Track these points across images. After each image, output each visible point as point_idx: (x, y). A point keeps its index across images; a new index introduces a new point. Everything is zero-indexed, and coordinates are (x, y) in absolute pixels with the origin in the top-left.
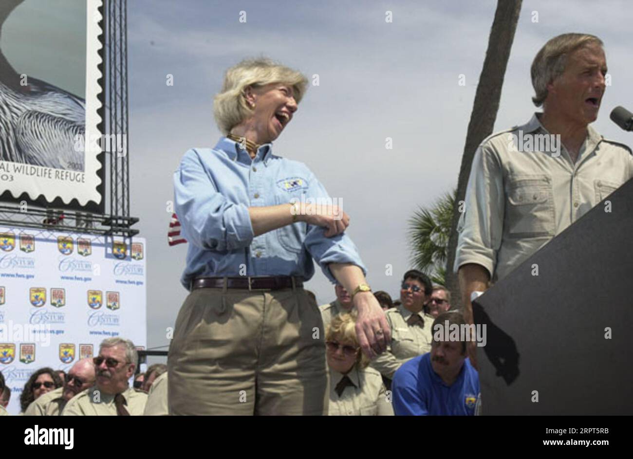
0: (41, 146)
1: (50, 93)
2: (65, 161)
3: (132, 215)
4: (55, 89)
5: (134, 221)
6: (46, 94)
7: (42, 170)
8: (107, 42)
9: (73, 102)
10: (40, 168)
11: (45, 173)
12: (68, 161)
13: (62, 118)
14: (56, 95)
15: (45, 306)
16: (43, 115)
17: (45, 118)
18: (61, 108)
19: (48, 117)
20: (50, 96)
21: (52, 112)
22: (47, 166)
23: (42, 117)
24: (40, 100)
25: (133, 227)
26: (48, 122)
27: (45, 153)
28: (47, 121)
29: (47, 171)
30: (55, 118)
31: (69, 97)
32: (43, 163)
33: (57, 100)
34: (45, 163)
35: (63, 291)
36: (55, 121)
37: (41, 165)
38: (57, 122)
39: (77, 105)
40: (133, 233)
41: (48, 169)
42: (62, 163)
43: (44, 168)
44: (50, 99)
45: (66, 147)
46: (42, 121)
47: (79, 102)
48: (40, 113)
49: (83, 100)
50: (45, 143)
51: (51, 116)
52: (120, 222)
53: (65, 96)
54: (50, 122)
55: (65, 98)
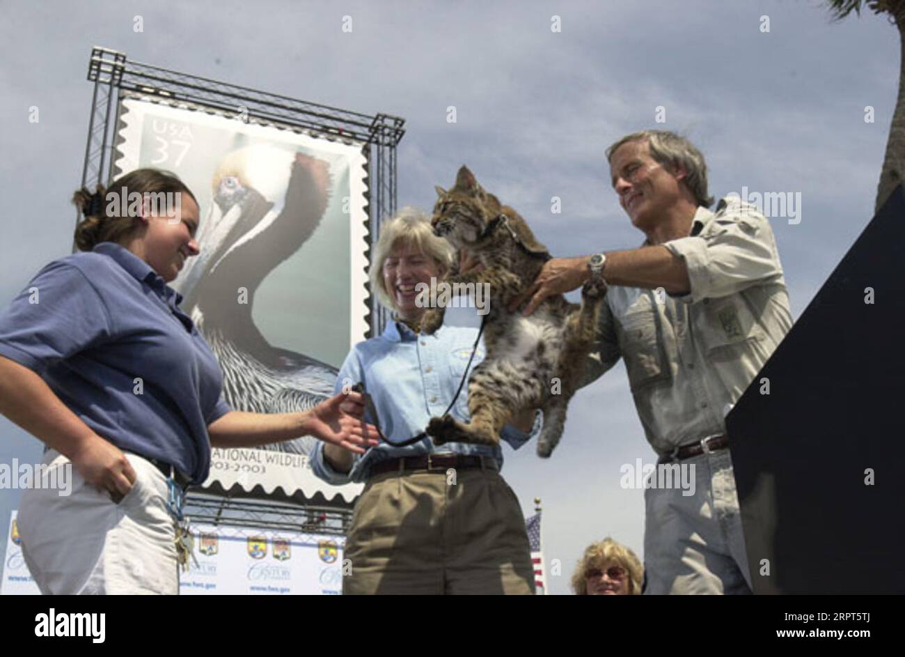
1: (309, 368)
4: (314, 363)
6: (304, 368)
7: (299, 459)
8: (375, 306)
10: (297, 456)
11: (303, 463)
13: (322, 397)
14: (315, 369)
16: (300, 393)
17: (302, 396)
18: (321, 385)
19: (306, 395)
20: (309, 371)
21: (311, 389)
22: (305, 454)
23: (299, 396)
24: (296, 376)
26: (307, 401)
28: (305, 400)
30: (314, 396)
31: (331, 372)
32: (299, 450)
33: (317, 375)
34: (303, 451)
36: (315, 399)
37: (299, 453)
38: (316, 401)
43: (301, 457)
44: (308, 374)
46: (300, 399)
48: (297, 391)
51: (309, 394)
53: (327, 370)
54: (309, 401)
55: (327, 372)
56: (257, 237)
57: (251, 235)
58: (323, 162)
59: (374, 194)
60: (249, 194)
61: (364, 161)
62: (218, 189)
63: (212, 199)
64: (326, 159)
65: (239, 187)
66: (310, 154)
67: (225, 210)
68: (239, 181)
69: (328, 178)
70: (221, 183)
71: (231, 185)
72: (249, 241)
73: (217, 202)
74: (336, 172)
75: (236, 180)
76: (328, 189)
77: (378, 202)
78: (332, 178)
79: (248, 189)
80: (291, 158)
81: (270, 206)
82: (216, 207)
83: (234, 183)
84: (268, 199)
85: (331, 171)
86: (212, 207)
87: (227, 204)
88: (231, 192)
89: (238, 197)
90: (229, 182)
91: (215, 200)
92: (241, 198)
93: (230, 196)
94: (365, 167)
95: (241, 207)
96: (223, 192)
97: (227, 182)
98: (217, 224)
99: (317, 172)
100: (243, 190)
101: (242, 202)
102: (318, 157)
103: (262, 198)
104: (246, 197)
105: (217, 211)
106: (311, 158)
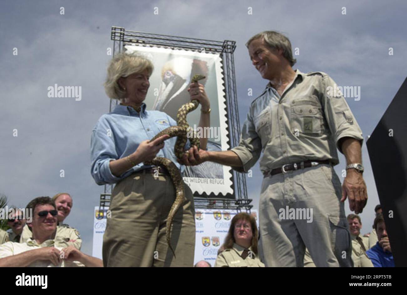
0: (202, 169)
2: (214, 174)
3: (249, 198)
5: (250, 201)
8: (230, 117)
9: (215, 147)
11: (205, 181)
12: (215, 174)
15: (210, 246)
22: (206, 178)
25: (250, 204)
27: (204, 172)
29: (206, 180)
31: (213, 144)
32: (203, 176)
33: (208, 146)
34: (204, 176)
35: (218, 238)
37: (203, 178)
39: (218, 148)
40: (251, 207)
41: (206, 179)
42: (212, 175)
43: (204, 179)
45: (214, 168)
47: (218, 146)
49: (220, 145)
50: (204, 167)
52: (243, 202)
55: (212, 145)
56: (181, 93)
57: (178, 93)
58: (204, 62)
59: (226, 72)
60: (176, 77)
61: (221, 60)
62: (163, 76)
63: (161, 80)
64: (205, 60)
65: (172, 75)
66: (199, 59)
67: (167, 84)
68: (172, 73)
69: (207, 68)
70: (164, 74)
71: (169, 74)
72: (177, 95)
73: (164, 82)
74: (210, 65)
75: (170, 72)
76: (207, 72)
77: (228, 76)
78: (208, 68)
79: (175, 75)
80: (192, 62)
81: (185, 81)
82: (163, 83)
83: (170, 74)
84: (184, 79)
85: (208, 65)
86: (162, 83)
87: (168, 82)
88: (169, 77)
89: (172, 79)
90: (168, 73)
91: (163, 81)
92: (173, 79)
93: (169, 78)
94: (222, 62)
95: (173, 82)
96: (165, 78)
97: (167, 73)
98: (164, 90)
99: (202, 66)
100: (173, 76)
101: (173, 81)
102: (202, 60)
103: (181, 78)
104: (175, 79)
105: (164, 85)
106: (200, 61)
